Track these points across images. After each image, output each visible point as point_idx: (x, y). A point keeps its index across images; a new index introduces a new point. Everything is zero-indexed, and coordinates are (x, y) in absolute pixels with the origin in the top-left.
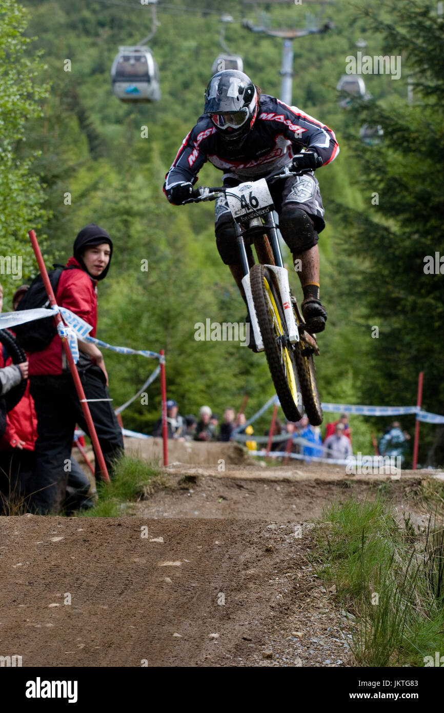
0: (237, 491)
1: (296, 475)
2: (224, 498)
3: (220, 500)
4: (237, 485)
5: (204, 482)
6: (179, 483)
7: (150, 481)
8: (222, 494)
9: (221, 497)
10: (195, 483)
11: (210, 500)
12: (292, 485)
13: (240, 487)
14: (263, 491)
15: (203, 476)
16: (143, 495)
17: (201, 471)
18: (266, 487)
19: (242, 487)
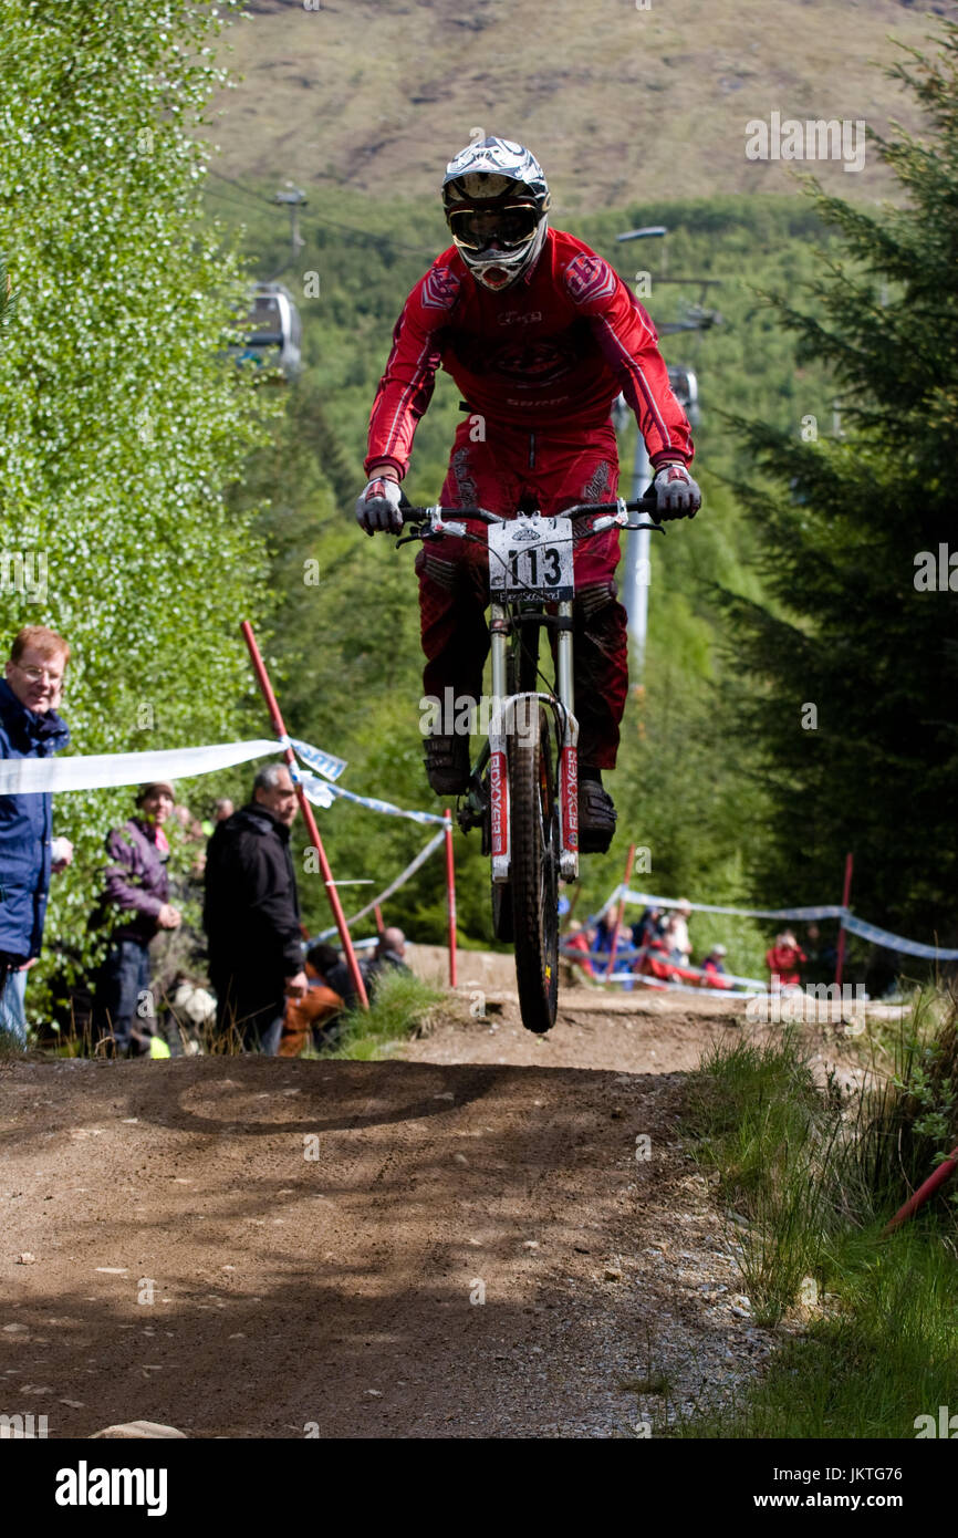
0: (564, 1026)
1: (656, 1005)
2: (546, 1039)
3: (539, 1042)
6: (477, 1014)
7: (431, 1009)
10: (501, 1014)
11: (523, 1039)
12: (649, 1019)
13: (570, 1021)
14: (605, 1029)
15: (513, 1004)
16: (420, 1030)
17: (509, 997)
18: (610, 1023)
19: (574, 1021)
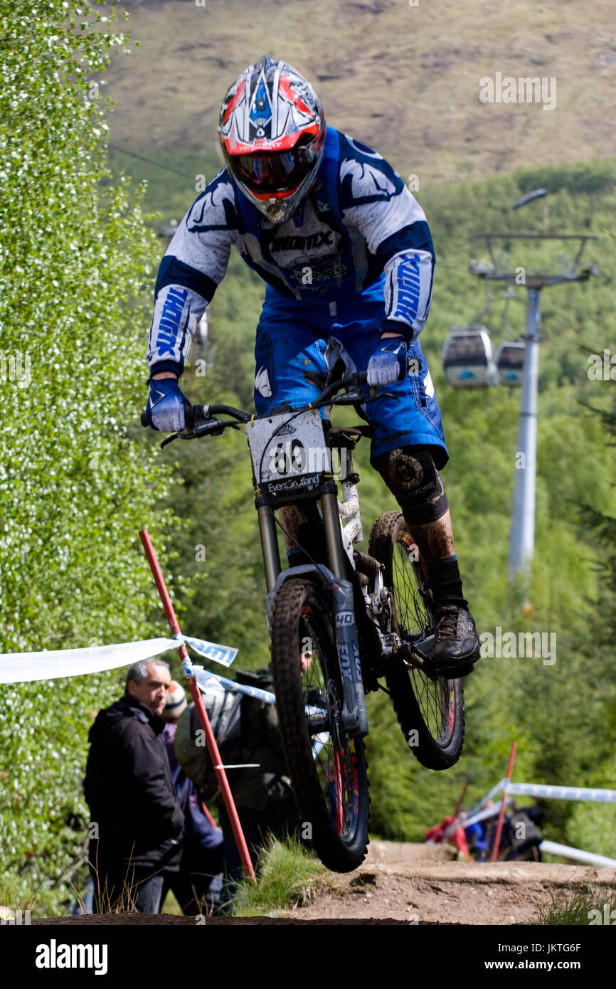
0: (432, 895)
1: (515, 875)
2: (414, 906)
3: (410, 908)
4: (433, 888)
5: (387, 883)
6: (351, 884)
7: (311, 880)
8: (411, 900)
9: (409, 904)
10: (374, 884)
11: (394, 906)
12: (508, 887)
13: (437, 890)
14: (469, 896)
15: (385, 874)
16: (301, 900)
17: (382, 867)
18: (473, 890)
19: (440, 890)
